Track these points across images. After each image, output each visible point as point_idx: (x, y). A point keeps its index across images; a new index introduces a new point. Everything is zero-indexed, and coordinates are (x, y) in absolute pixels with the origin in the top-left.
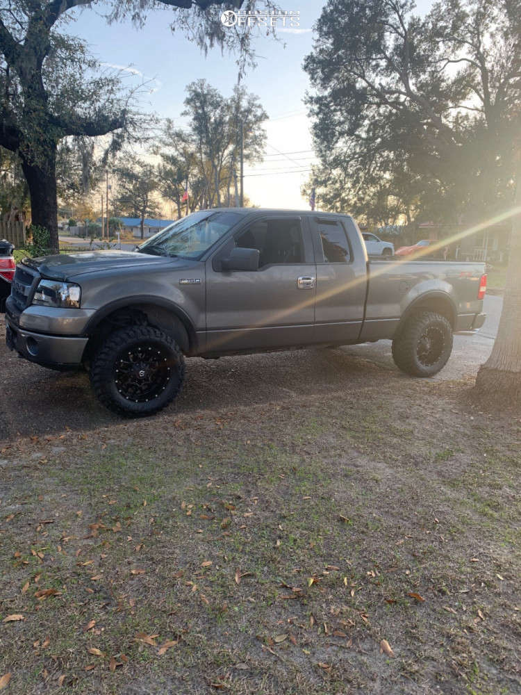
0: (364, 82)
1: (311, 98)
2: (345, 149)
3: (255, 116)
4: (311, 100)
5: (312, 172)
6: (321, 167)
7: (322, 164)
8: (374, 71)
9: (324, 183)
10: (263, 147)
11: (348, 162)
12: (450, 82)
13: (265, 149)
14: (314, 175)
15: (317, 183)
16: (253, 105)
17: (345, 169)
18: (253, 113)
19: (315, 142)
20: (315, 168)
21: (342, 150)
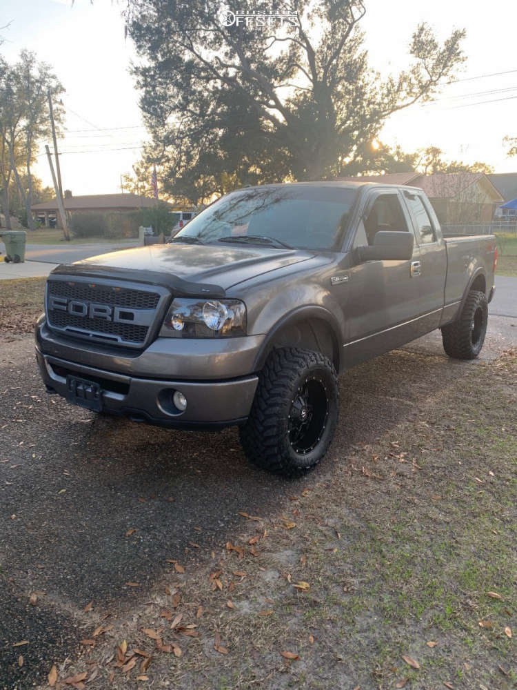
0: (191, 53)
1: (136, 68)
2: (177, 126)
3: (49, 87)
4: (136, 71)
5: (143, 149)
6: (153, 144)
7: (154, 141)
8: (202, 43)
9: (158, 161)
10: (62, 123)
11: (182, 139)
12: (273, 60)
13: (65, 125)
14: (146, 153)
15: (150, 160)
16: (46, 74)
17: (178, 146)
18: (46, 84)
19: (145, 117)
20: (147, 145)
21: (175, 126)
